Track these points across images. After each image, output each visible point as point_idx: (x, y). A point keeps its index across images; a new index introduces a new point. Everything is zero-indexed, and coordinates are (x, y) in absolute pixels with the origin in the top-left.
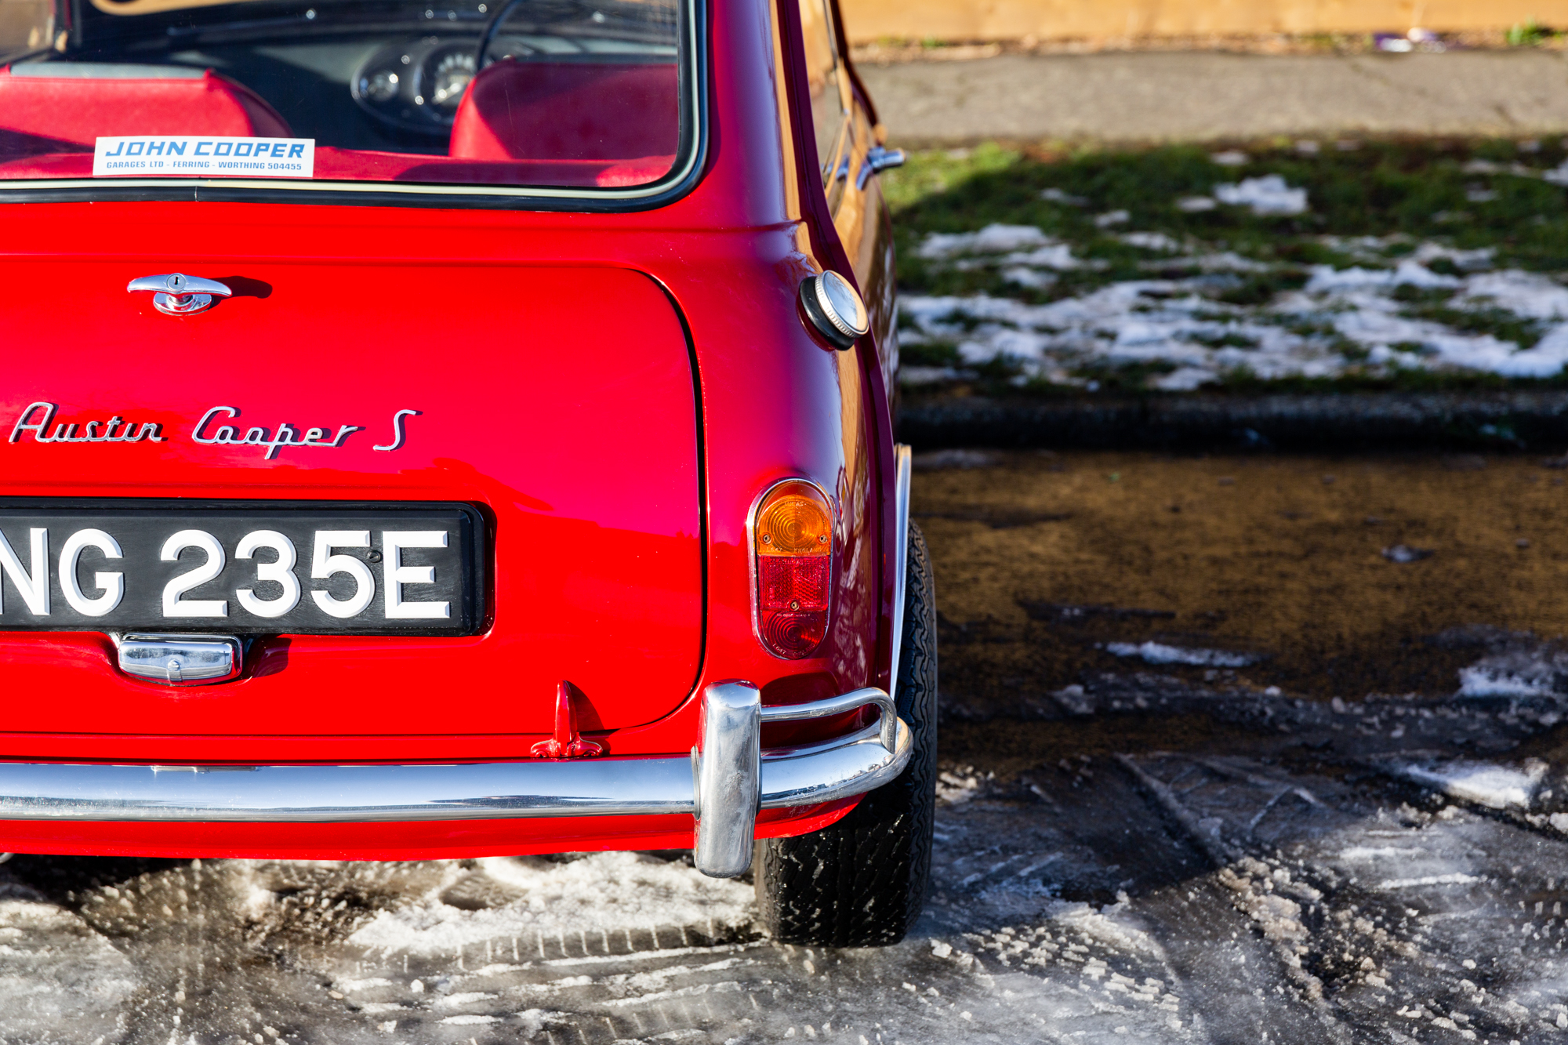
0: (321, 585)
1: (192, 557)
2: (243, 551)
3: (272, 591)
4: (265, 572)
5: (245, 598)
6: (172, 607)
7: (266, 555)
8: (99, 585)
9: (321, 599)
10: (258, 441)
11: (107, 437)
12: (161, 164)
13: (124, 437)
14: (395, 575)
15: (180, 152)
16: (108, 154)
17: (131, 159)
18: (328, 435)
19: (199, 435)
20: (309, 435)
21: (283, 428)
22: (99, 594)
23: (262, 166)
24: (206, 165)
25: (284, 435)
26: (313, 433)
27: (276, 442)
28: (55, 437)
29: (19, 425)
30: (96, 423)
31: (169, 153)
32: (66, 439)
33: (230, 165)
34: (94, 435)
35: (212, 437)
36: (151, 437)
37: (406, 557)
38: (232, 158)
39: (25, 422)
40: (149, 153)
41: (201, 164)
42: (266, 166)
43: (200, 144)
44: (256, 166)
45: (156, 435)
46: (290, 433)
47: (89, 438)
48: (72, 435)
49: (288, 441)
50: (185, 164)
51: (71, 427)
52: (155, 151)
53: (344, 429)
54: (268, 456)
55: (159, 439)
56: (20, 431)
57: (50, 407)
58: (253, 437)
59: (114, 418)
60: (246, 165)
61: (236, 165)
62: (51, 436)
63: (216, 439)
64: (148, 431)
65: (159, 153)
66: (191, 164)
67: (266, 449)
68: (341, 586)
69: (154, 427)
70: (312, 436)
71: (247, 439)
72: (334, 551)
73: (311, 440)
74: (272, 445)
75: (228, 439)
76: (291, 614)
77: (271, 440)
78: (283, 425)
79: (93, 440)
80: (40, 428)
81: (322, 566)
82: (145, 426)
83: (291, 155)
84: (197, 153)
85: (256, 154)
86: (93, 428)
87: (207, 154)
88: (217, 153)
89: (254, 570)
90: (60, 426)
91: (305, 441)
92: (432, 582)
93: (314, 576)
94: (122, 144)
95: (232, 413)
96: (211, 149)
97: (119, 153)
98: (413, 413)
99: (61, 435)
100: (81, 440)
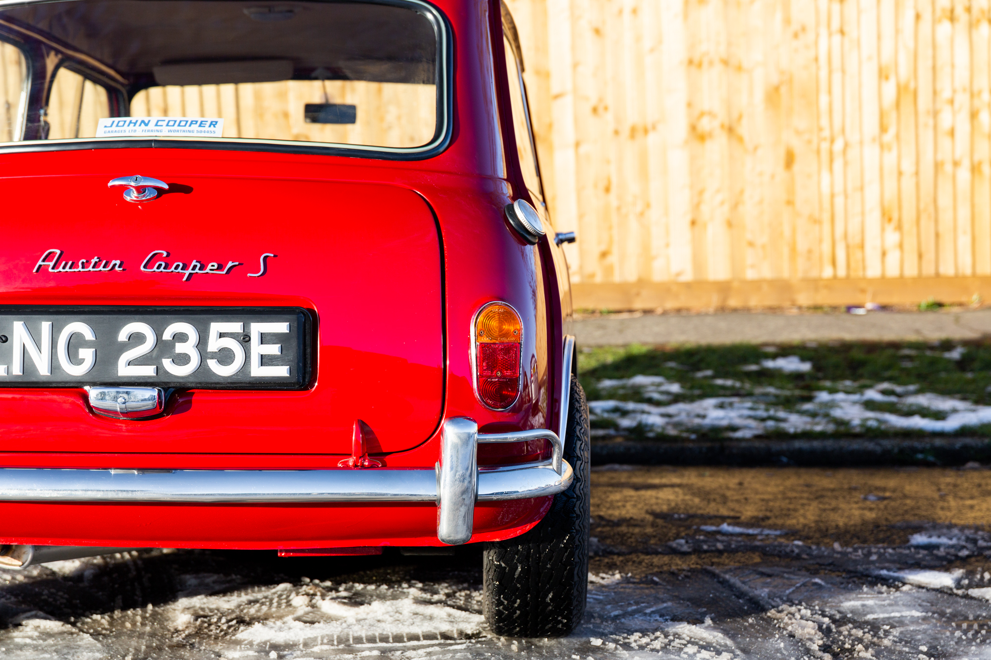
0: (213, 356)
1: (137, 339)
2: (167, 335)
3: (183, 359)
4: (180, 348)
5: (167, 364)
6: (124, 370)
7: (181, 337)
8: (81, 356)
9: (213, 364)
10: (179, 270)
11: (90, 269)
12: (135, 131)
13: (101, 268)
14: (257, 349)
15: (146, 125)
16: (105, 127)
17: (118, 129)
18: (220, 267)
19: (145, 267)
20: (209, 267)
21: (194, 263)
22: (80, 362)
23: (193, 132)
24: (161, 131)
25: (195, 267)
26: (213, 266)
27: (190, 271)
28: (61, 269)
29: (40, 263)
30: (84, 261)
31: (140, 125)
32: (67, 269)
33: (174, 131)
34: (83, 268)
35: (153, 268)
36: (117, 268)
37: (264, 339)
38: (176, 127)
39: (44, 261)
40: (129, 125)
41: (158, 131)
42: (195, 131)
43: (158, 121)
44: (189, 131)
45: (119, 267)
46: (199, 265)
47: (80, 269)
48: (70, 268)
49: (197, 270)
50: (148, 131)
51: (70, 263)
52: (132, 125)
53: (230, 264)
54: (185, 279)
55: (121, 269)
56: (40, 266)
57: (58, 252)
58: (176, 268)
59: (96, 257)
60: (184, 131)
61: (178, 131)
62: (58, 268)
63: (155, 269)
64: (115, 265)
65: (135, 126)
66: (152, 131)
67: (183, 275)
68: (225, 356)
69: (118, 262)
70: (212, 267)
71: (173, 269)
72: (221, 335)
73: (211, 270)
74: (187, 273)
75: (162, 269)
76: (195, 373)
77: (188, 270)
78: (195, 261)
79: (82, 270)
80: (52, 264)
81: (214, 344)
82: (113, 262)
83: (210, 126)
84: (156, 125)
85: (190, 126)
86: (83, 263)
87: (162, 126)
88: (167, 125)
89: (174, 347)
90: (64, 263)
91: (207, 270)
92: (279, 353)
93: (209, 350)
94: (113, 122)
95: (165, 254)
96: (165, 123)
97: (111, 126)
98: (272, 255)
99: (64, 268)
100: (76, 270)
